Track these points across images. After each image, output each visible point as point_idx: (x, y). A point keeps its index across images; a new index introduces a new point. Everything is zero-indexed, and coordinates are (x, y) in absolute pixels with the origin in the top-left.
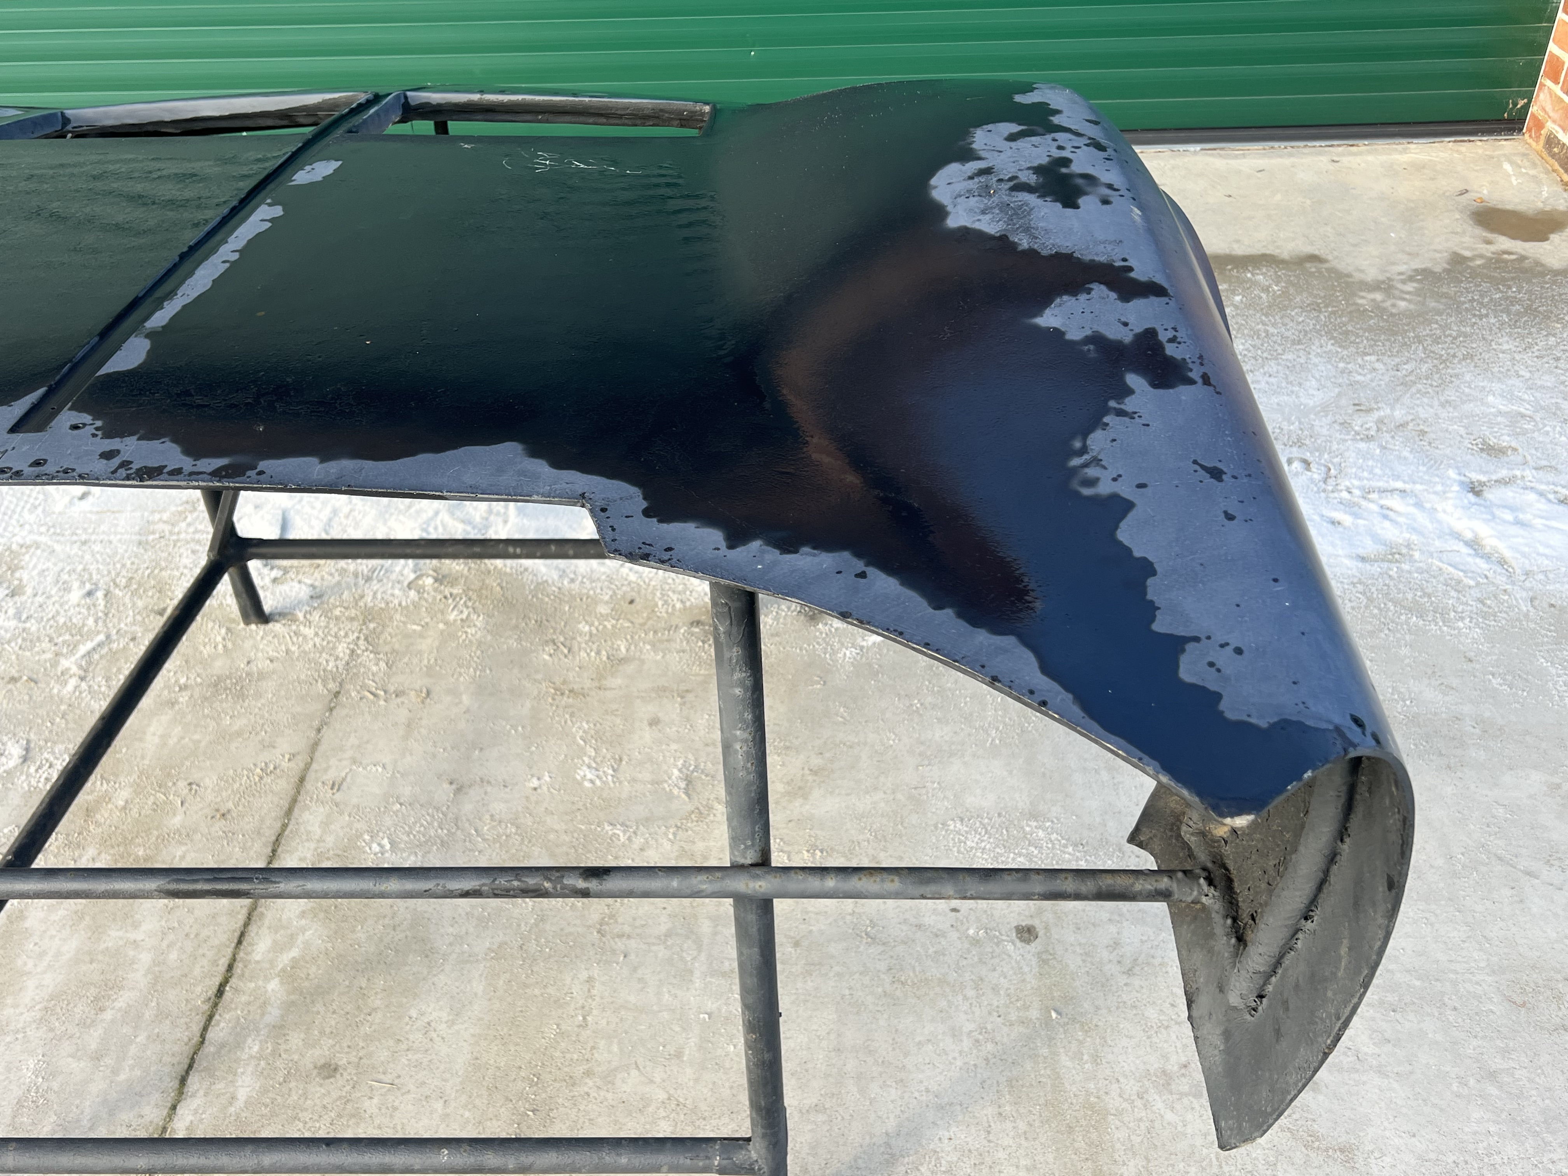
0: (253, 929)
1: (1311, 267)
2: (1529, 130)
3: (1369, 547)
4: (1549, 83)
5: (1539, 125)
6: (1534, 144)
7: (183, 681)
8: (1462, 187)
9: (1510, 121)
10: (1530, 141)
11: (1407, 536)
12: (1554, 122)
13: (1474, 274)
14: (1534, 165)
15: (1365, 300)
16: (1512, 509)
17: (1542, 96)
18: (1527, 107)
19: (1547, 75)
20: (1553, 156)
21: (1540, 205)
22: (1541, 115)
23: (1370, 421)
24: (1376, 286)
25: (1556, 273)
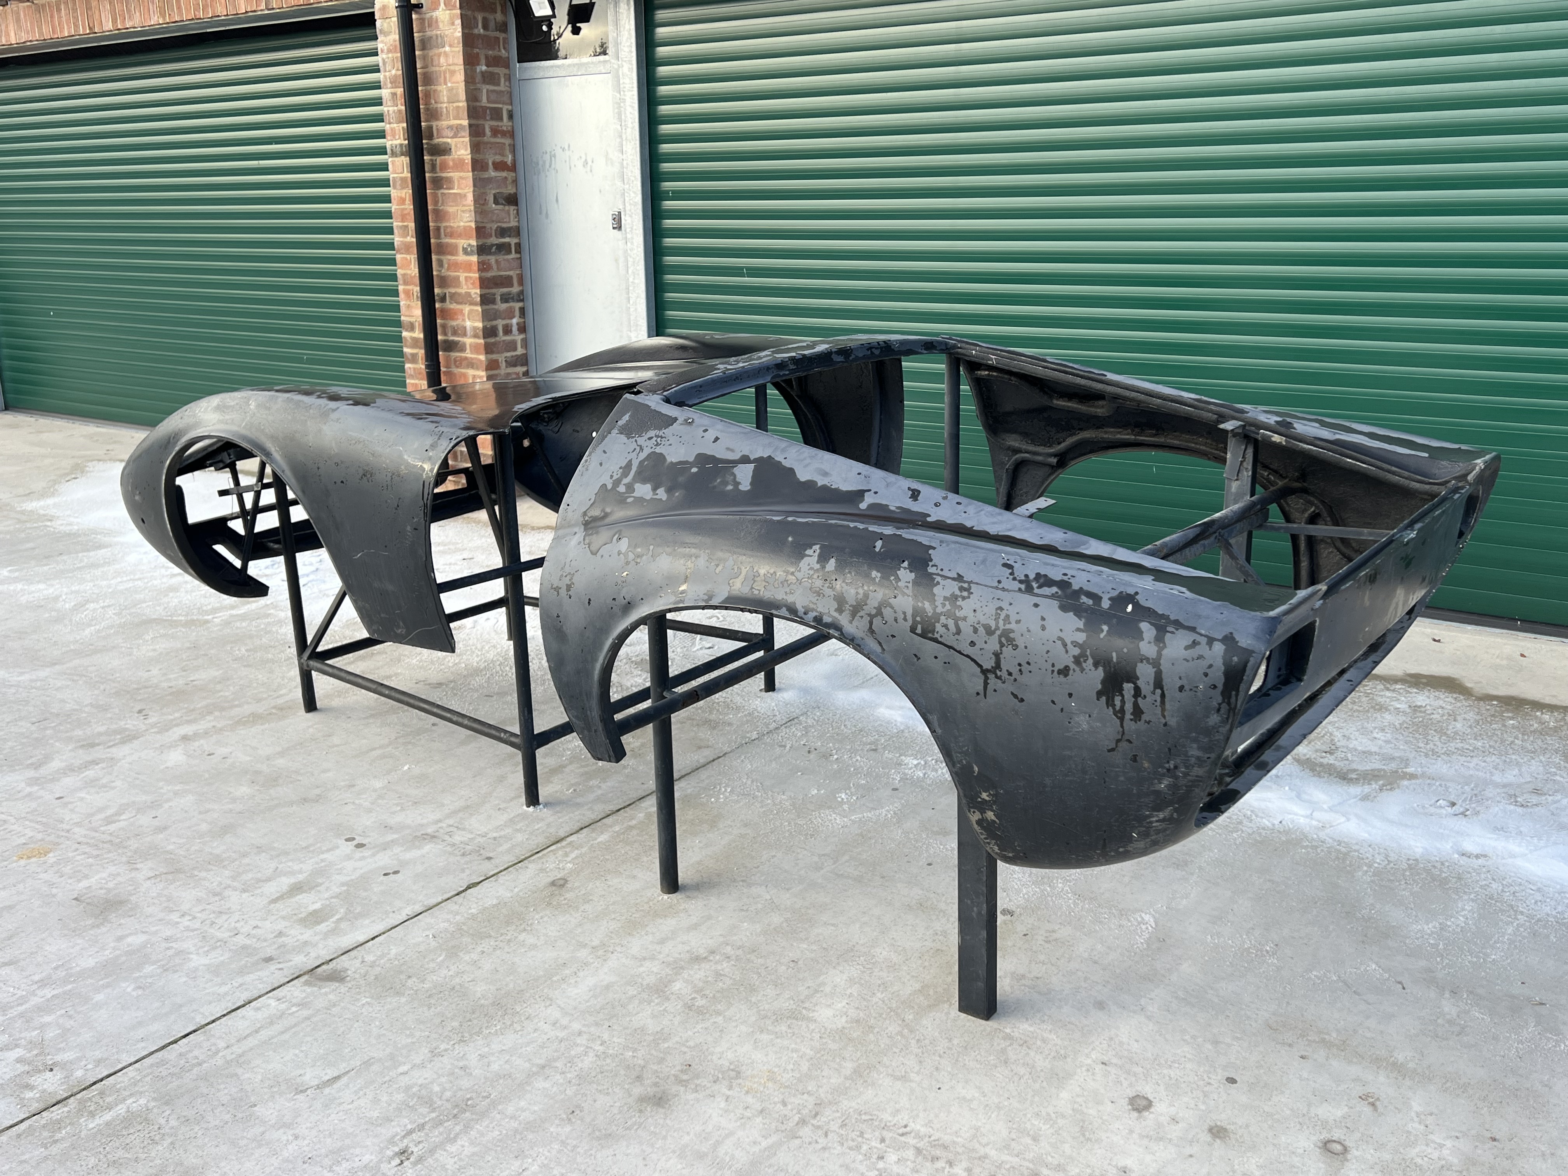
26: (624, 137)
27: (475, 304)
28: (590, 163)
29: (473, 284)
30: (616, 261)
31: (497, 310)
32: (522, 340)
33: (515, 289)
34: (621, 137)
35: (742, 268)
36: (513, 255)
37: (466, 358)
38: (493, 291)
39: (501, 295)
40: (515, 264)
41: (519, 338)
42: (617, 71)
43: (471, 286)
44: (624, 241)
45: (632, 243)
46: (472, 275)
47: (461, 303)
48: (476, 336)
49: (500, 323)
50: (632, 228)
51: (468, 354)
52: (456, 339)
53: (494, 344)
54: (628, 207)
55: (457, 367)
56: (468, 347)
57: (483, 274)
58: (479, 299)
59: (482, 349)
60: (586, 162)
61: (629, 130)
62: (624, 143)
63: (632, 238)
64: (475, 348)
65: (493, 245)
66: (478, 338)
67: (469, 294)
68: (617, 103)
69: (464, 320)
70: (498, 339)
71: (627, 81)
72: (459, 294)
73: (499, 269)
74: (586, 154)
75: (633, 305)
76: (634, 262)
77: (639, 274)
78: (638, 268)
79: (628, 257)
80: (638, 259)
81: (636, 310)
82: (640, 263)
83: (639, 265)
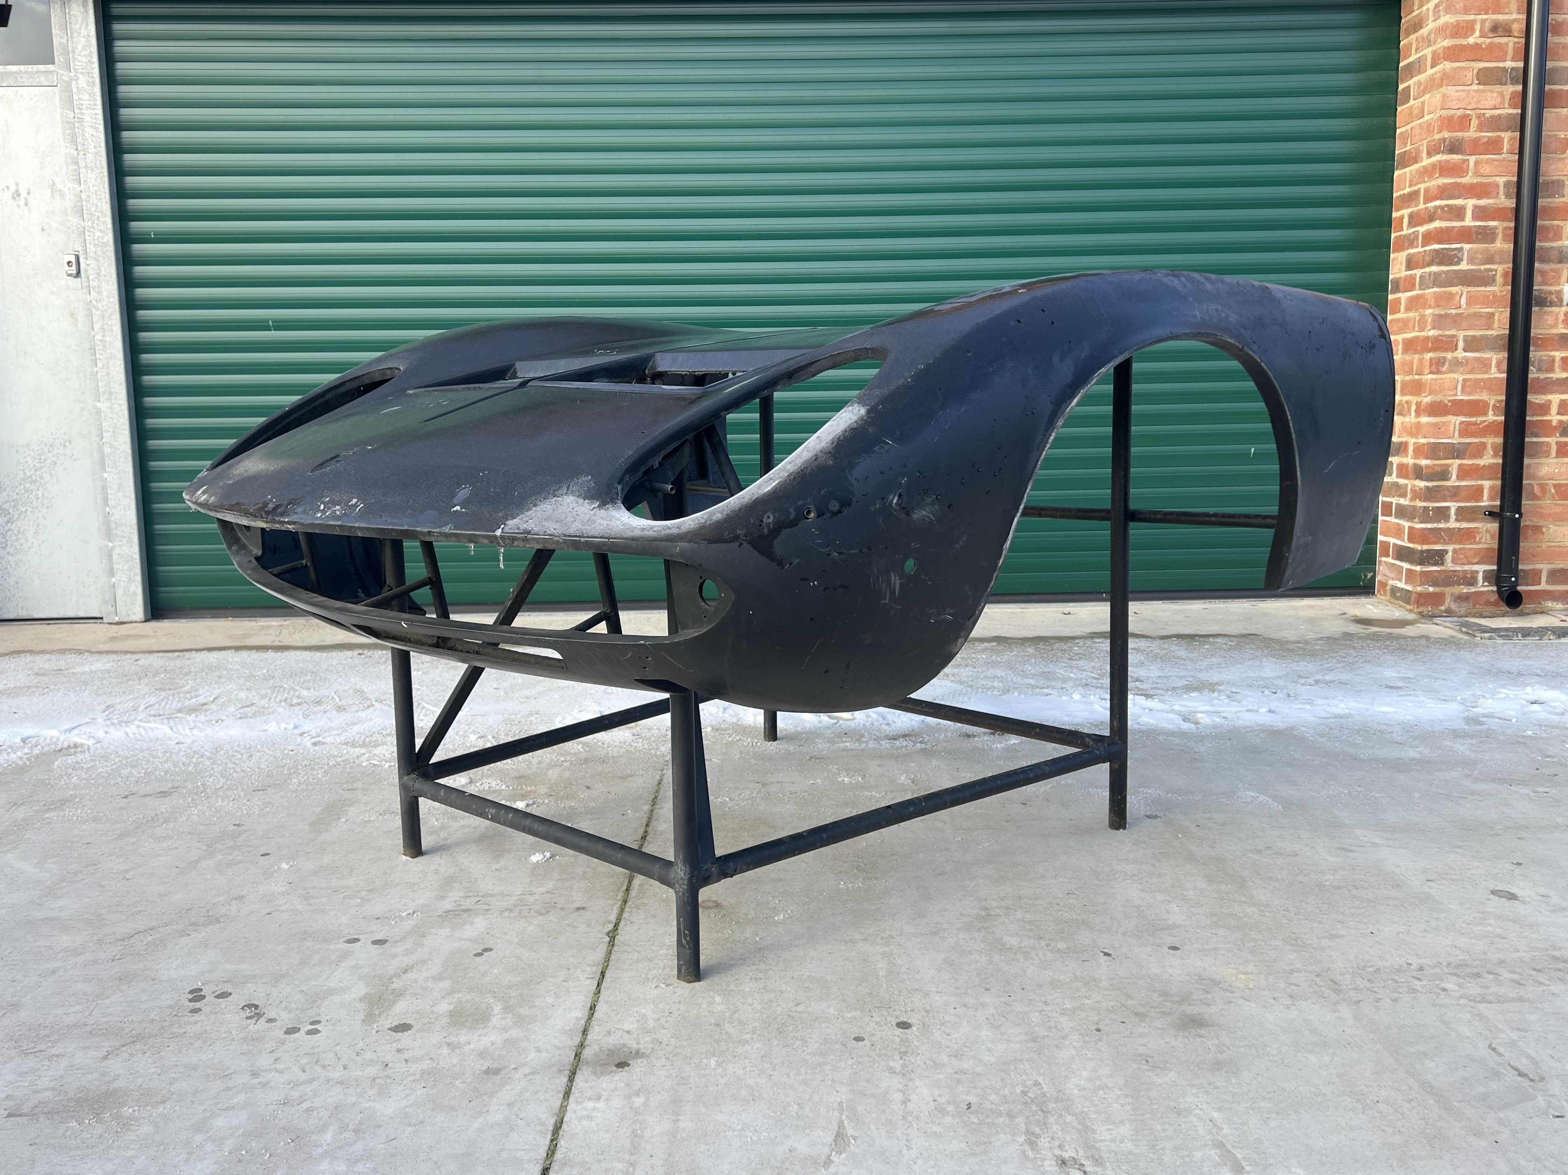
0: (654, 823)
1: (1253, 637)
2: (1379, 591)
3: (1324, 714)
4: (1384, 559)
5: (1384, 585)
6: (1383, 597)
7: (563, 759)
8: (1342, 612)
9: (1365, 587)
10: (1382, 597)
11: (1347, 711)
12: (1393, 579)
13: (1360, 638)
14: (1387, 606)
15: (1291, 646)
16: (1413, 702)
17: (1381, 568)
18: (1374, 577)
19: (1381, 555)
20: (1397, 599)
21: (1395, 618)
22: (1383, 579)
23: (1311, 680)
24: (1298, 642)
25: (1413, 638)
26: (82, 163)
28: (24, 194)
30: (72, 315)
34: (77, 163)
42: (69, 84)
44: (85, 290)
45: (100, 293)
50: (99, 275)
54: (91, 249)
60: (17, 194)
61: (90, 156)
62: (83, 170)
63: (99, 287)
68: (68, 123)
71: (86, 97)
74: (17, 184)
75: (102, 368)
76: (103, 316)
77: (112, 330)
78: (109, 323)
79: (93, 310)
80: (109, 311)
81: (108, 374)
82: (113, 317)
83: (111, 319)
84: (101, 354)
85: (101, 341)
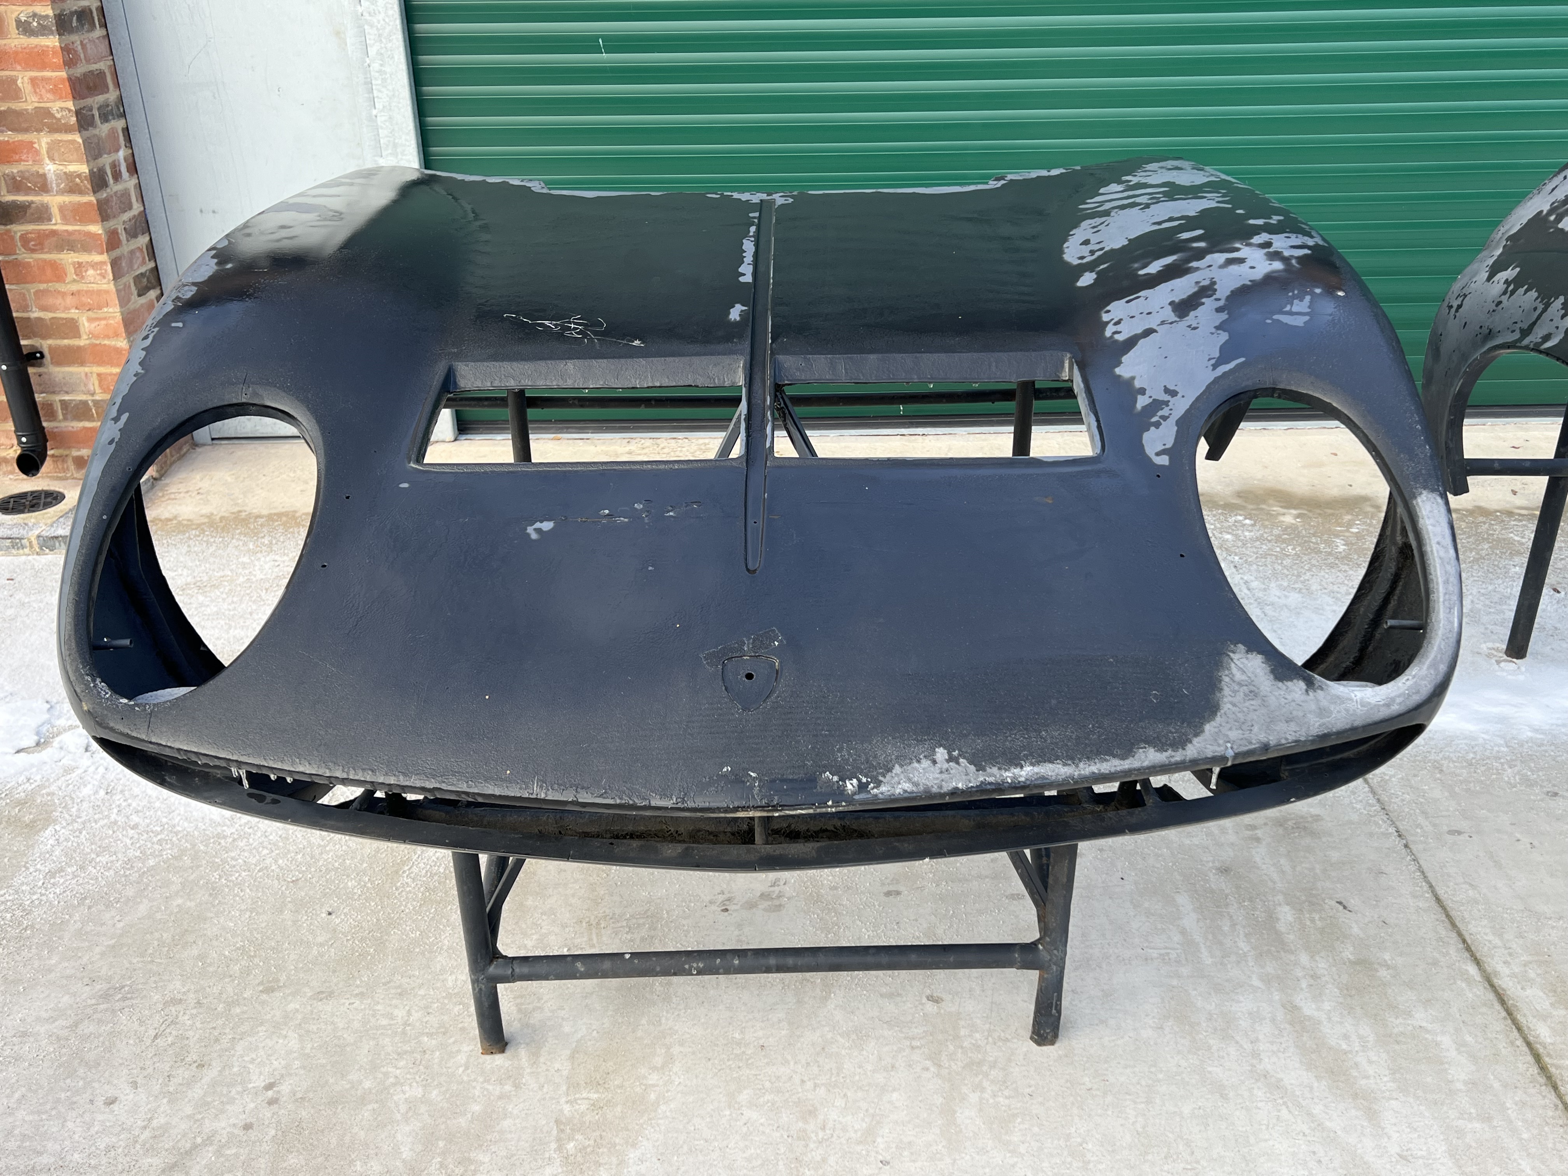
27: (67, 129)
29: (52, 91)
30: (338, 34)
31: (99, 138)
32: (135, 186)
33: (112, 96)
35: (596, 38)
36: (99, 32)
37: (54, 233)
38: (89, 101)
39: (99, 109)
40: (103, 48)
41: (129, 183)
43: (50, 96)
46: (48, 74)
47: (26, 130)
48: (73, 190)
49: (106, 160)
51: (57, 224)
52: (21, 198)
53: (107, 201)
55: (33, 251)
56: (55, 211)
57: (72, 71)
58: (74, 119)
59: (95, 214)
64: (76, 214)
65: (72, 13)
66: (81, 192)
67: (47, 113)
69: (38, 162)
70: (108, 190)
72: (19, 114)
73: (88, 61)
75: (382, 111)
76: (380, 35)
77: (393, 57)
78: (389, 45)
79: (366, 27)
80: (388, 29)
81: (390, 118)
82: (394, 37)
83: (390, 41)
84: (379, 91)
85: (380, 71)
